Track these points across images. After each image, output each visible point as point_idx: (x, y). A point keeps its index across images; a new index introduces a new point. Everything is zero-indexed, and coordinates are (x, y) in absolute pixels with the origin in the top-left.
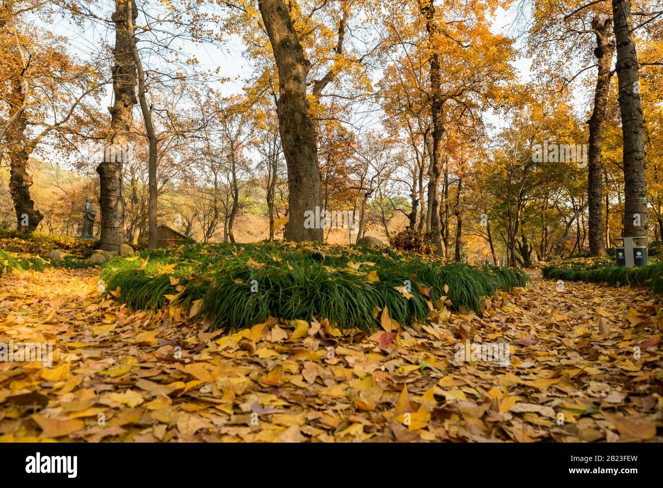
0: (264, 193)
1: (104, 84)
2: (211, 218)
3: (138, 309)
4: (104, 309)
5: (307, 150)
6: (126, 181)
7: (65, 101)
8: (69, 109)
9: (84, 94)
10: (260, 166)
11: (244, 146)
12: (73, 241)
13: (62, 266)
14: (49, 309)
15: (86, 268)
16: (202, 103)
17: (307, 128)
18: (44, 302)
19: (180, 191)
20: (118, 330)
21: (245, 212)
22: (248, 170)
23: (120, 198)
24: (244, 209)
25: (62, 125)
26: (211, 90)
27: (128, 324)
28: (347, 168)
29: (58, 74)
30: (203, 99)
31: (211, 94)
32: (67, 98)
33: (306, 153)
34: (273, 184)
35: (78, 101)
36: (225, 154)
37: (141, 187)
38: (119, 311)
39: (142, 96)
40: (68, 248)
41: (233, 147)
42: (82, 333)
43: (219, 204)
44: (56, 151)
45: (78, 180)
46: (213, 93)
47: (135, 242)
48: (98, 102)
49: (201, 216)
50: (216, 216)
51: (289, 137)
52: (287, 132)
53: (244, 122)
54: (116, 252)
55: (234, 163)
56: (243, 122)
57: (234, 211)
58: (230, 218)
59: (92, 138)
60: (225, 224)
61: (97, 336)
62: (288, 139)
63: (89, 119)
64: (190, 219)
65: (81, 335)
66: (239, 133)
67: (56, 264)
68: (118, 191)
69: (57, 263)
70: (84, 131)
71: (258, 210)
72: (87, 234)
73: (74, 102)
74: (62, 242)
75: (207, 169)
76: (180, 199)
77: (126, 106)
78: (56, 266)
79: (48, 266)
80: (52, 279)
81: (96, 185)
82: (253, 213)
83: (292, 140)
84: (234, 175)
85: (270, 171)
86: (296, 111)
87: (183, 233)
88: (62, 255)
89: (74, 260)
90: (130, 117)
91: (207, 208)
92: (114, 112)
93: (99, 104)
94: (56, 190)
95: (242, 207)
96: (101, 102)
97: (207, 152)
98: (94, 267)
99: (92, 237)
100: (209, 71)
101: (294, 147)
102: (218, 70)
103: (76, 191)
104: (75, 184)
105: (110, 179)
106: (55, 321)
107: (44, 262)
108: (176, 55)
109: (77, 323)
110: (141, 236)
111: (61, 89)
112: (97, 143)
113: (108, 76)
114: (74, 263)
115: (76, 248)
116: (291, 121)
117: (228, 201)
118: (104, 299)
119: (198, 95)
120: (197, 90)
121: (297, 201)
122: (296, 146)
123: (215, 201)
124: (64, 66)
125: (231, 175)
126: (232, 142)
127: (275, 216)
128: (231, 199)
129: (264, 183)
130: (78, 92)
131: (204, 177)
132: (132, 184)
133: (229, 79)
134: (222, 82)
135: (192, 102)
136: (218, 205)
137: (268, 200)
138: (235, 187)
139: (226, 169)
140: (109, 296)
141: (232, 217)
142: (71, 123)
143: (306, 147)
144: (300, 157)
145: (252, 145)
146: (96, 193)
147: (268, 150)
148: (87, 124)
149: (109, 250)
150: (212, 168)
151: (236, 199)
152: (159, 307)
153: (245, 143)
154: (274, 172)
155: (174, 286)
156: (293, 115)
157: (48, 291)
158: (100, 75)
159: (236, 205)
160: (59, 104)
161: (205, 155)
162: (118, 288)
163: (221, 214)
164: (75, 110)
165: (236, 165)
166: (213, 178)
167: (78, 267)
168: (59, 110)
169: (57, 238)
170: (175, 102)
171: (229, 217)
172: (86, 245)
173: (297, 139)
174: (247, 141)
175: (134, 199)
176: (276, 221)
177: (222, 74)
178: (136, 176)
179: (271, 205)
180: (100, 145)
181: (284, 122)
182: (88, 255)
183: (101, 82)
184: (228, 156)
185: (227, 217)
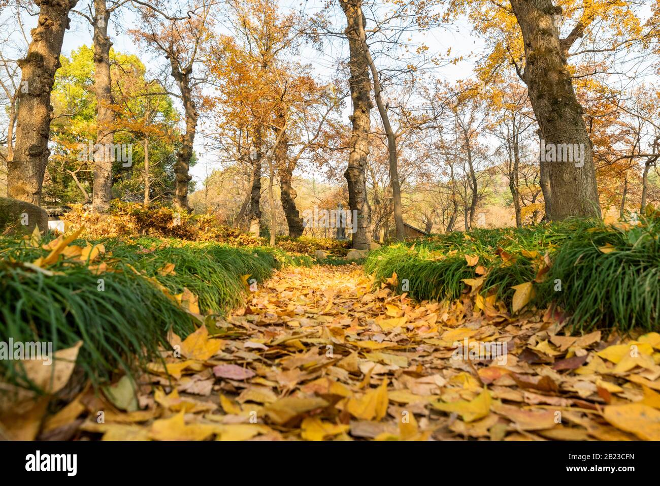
0: (506, 180)
1: (343, 98)
2: (450, 212)
3: (423, 299)
4: (382, 300)
5: (569, 113)
6: (369, 185)
7: (314, 120)
8: (317, 128)
9: (328, 111)
10: (498, 152)
11: (478, 133)
12: (331, 243)
13: (326, 263)
14: (325, 299)
15: (345, 265)
16: (431, 97)
17: (567, 87)
18: (318, 293)
19: (417, 189)
20: (411, 326)
21: (484, 204)
22: (485, 158)
23: (365, 200)
24: (483, 201)
25: (314, 142)
26: (439, 82)
27: (419, 318)
28: (610, 137)
29: (308, 98)
30: (432, 93)
31: (439, 86)
32: (315, 117)
33: (569, 116)
34: (516, 168)
35: (324, 118)
36: (459, 146)
37: (382, 189)
38: (400, 301)
39: (377, 96)
40: (327, 248)
41: (467, 135)
42: (367, 327)
43: (458, 197)
44: (311, 164)
45: (330, 189)
46: (441, 83)
47: (381, 241)
48: (340, 115)
49: (440, 211)
50: (456, 211)
51: (544, 102)
52: (540, 97)
53: (477, 107)
54: (367, 250)
55: (469, 152)
56: (475, 107)
57: (474, 203)
58: (470, 211)
59: (338, 149)
60: (466, 218)
61: (390, 333)
62: (542, 104)
63: (334, 132)
64: (429, 216)
65: (369, 330)
66: (472, 119)
67: (319, 262)
68: (364, 193)
69: (321, 260)
70: (331, 144)
71: (499, 200)
72: (341, 236)
73: (321, 119)
74: (323, 243)
75: (442, 163)
76: (418, 196)
77: (363, 112)
78: (321, 264)
79: (315, 263)
80: (320, 274)
81: (345, 191)
82: (494, 204)
83: (548, 104)
84: (470, 164)
85: (510, 155)
86: (550, 69)
87: (423, 230)
88: (325, 254)
89: (334, 258)
90: (368, 122)
91: (445, 203)
92: (353, 119)
93: (341, 117)
94: (314, 199)
95: (481, 198)
96: (342, 115)
97: (440, 146)
98: (351, 264)
99: (345, 238)
100: (440, 55)
101: (550, 112)
102: (449, 51)
103: (329, 199)
104: (328, 193)
105: (356, 183)
106: (334, 312)
107: (312, 260)
108: (406, 47)
109: (357, 315)
110: (385, 235)
111: (311, 111)
112: (342, 152)
113: (346, 89)
114: (334, 260)
115: (334, 248)
116: (544, 83)
117: (466, 192)
118: (378, 288)
119: (426, 89)
120: (425, 85)
121: (562, 176)
122: (553, 111)
123: (454, 194)
124: (312, 88)
125: (467, 165)
126: (466, 132)
127: (521, 203)
128: (469, 191)
129: (505, 169)
130: (323, 110)
131: (440, 171)
132: (374, 187)
133: (461, 58)
134: (455, 63)
135: (422, 98)
136: (456, 198)
137: (512, 188)
138: (472, 177)
139: (462, 160)
140: (383, 285)
141: (472, 209)
142: (320, 139)
143: (568, 110)
144: (560, 123)
145: (488, 131)
146: (345, 198)
147: (505, 132)
148: (332, 137)
149: (361, 249)
150: (448, 161)
151: (475, 190)
152: (457, 297)
153: (479, 130)
154: (516, 155)
155: (473, 267)
156: (546, 75)
157: (319, 283)
158: (339, 91)
159: (476, 197)
160: (311, 124)
161: (439, 149)
162: (395, 275)
163: (460, 208)
164: (323, 126)
165: (472, 154)
166: (449, 171)
167: (338, 264)
168: (311, 129)
169: (318, 241)
170: (405, 101)
171: (469, 209)
172: (341, 245)
173: (555, 102)
174: (481, 127)
175: (377, 201)
176: (523, 210)
177: (453, 55)
178: (377, 179)
179: (515, 192)
180: (344, 155)
181: (535, 86)
182: (345, 254)
183: (341, 97)
184: (462, 147)
185: (466, 210)
